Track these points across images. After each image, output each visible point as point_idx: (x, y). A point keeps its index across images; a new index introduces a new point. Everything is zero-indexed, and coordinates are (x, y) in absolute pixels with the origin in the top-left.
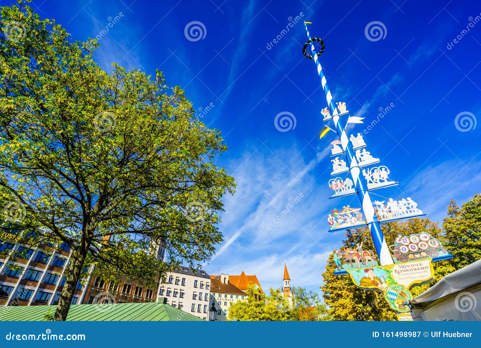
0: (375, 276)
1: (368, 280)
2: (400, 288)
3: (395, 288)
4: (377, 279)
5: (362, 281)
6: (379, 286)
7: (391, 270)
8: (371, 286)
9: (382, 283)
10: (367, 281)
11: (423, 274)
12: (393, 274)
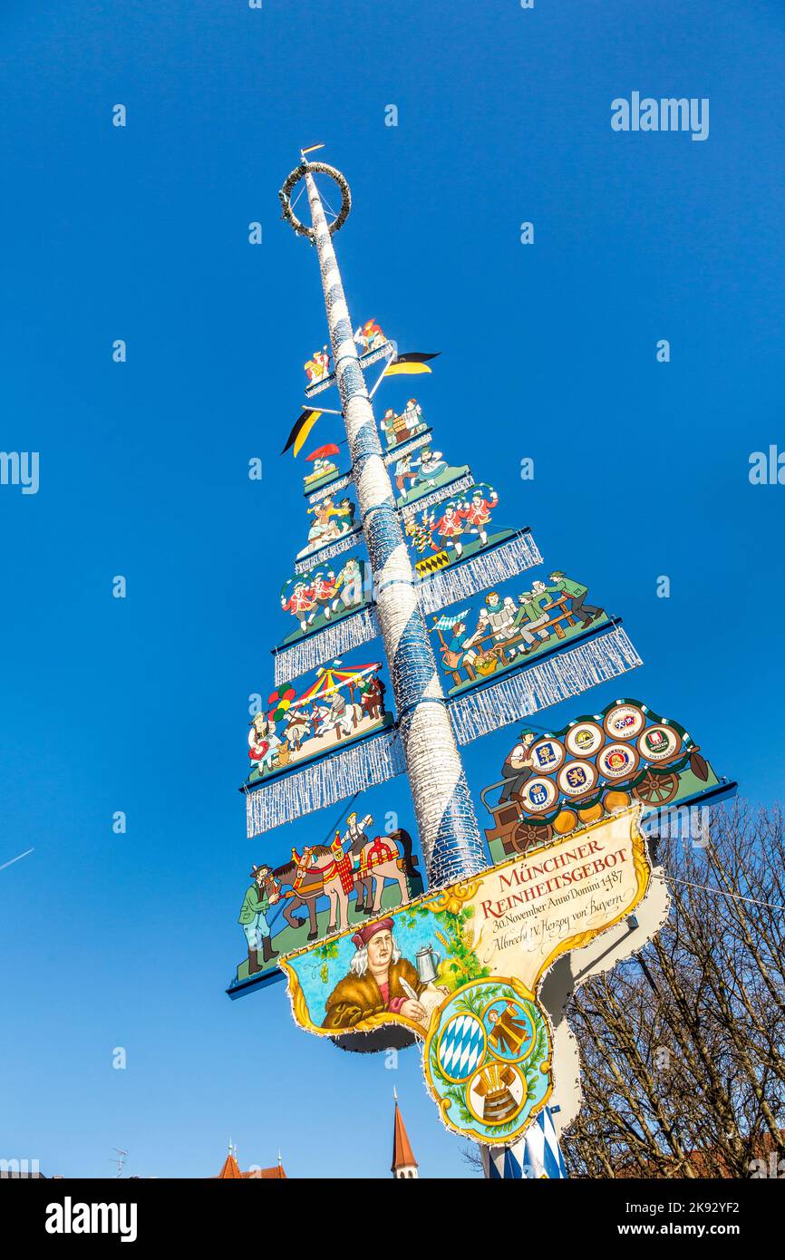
0: (396, 956)
1: (363, 987)
2: (500, 993)
3: (477, 1004)
4: (404, 970)
5: (339, 999)
6: (408, 1007)
7: (466, 905)
8: (372, 1019)
9: (419, 987)
10: (360, 992)
11: (600, 896)
12: (478, 924)
